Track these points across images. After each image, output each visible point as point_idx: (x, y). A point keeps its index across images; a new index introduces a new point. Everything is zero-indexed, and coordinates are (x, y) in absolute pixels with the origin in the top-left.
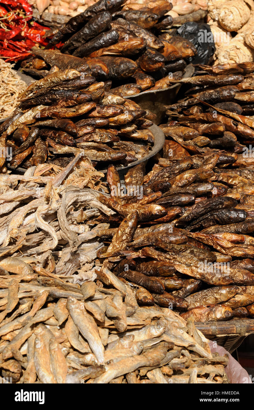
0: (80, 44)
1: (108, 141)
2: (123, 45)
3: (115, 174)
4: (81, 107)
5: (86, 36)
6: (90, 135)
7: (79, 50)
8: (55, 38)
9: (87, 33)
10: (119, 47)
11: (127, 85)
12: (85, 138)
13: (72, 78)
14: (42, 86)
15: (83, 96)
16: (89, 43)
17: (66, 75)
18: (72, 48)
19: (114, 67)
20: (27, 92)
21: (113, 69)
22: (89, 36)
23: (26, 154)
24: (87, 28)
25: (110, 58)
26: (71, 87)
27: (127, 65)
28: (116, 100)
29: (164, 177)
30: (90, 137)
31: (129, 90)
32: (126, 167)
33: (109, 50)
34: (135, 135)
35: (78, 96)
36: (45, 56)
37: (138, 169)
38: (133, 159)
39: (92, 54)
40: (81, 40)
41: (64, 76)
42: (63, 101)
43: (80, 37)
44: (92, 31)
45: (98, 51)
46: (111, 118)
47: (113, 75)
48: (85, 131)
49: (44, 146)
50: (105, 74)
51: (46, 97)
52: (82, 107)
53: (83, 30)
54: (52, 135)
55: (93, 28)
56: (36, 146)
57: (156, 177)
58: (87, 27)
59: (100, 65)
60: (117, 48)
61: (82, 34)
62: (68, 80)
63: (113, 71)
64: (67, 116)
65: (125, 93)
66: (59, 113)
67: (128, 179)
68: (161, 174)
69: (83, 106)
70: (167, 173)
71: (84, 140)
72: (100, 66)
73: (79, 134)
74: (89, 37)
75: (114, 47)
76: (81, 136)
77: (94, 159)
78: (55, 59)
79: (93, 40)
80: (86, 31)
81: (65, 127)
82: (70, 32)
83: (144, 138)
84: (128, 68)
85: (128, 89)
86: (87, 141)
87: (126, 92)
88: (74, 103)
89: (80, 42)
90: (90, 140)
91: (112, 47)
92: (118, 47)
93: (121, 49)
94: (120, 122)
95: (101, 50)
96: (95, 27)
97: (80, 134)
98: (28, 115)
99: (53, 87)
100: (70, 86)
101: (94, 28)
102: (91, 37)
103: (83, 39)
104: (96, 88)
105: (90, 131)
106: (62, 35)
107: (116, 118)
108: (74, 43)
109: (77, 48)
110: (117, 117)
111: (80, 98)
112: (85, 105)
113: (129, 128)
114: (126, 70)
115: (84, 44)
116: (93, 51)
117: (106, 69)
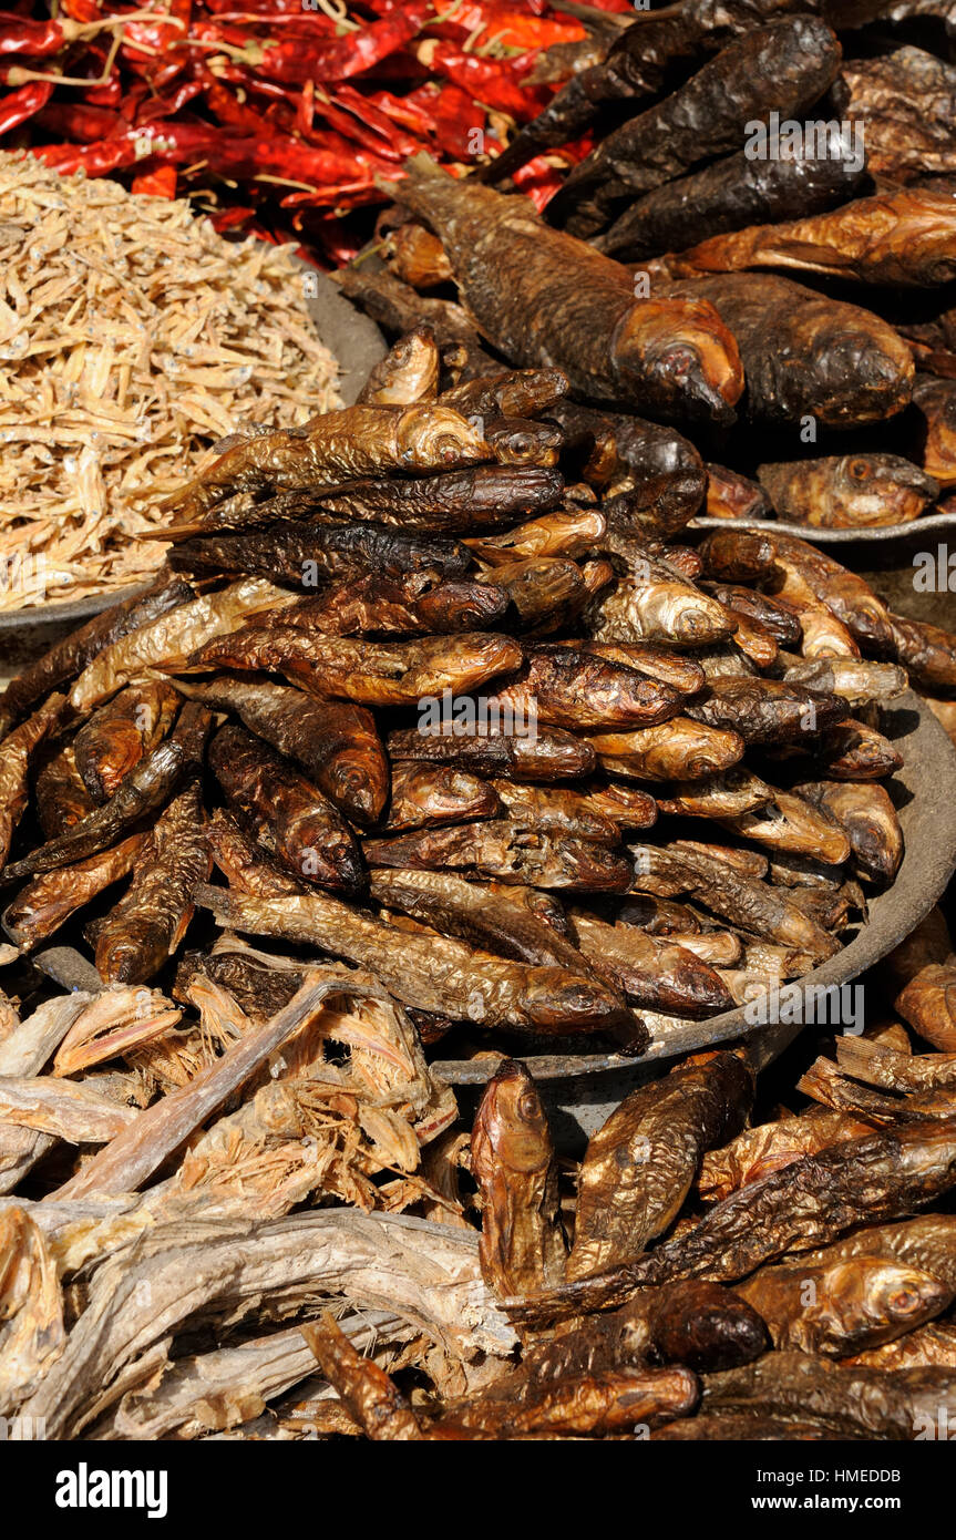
0: (655, 178)
1: (558, 883)
2: (865, 232)
3: (519, 1128)
4: (430, 657)
5: (686, 143)
6: (454, 834)
7: (643, 209)
8: (552, 113)
9: (688, 128)
10: (842, 236)
11: (856, 461)
12: (425, 846)
13: (429, 458)
14: (276, 472)
15: (454, 595)
16: (702, 177)
17: (403, 439)
18: (612, 190)
19: (784, 358)
20: (207, 486)
21: (773, 368)
22: (703, 144)
23: (98, 875)
24: (696, 100)
25: (781, 292)
26: (417, 515)
27: (849, 363)
28: (678, 617)
29: (794, 1217)
30: (456, 846)
31: (862, 493)
32: (636, 1060)
33: (788, 247)
34: (765, 830)
35: (427, 588)
36: (452, 224)
37: (676, 1104)
38: (702, 995)
39: (703, 245)
40: (660, 158)
41: (392, 446)
42: (355, 594)
43: (652, 144)
44: (716, 118)
45: (732, 239)
46: (611, 738)
47: (766, 402)
48: (435, 803)
49: (193, 851)
50: (713, 400)
51: (283, 545)
52: (438, 662)
53: (669, 109)
54: (252, 791)
55: (723, 104)
56: (158, 844)
57: (738, 1212)
58: (693, 91)
59: (702, 340)
60: (832, 242)
61: (661, 126)
62: (407, 472)
63: (774, 381)
64: (352, 690)
65: (839, 506)
66: (313, 665)
67: (601, 1168)
68: (776, 1195)
69: (449, 649)
70: (816, 1192)
71: (416, 855)
72: (693, 348)
73: (397, 814)
74: (703, 151)
75: (817, 230)
76: (410, 830)
77: (430, 1003)
78: (490, 257)
79: (721, 165)
80: (685, 116)
81: (321, 767)
82: (629, 92)
83: (822, 853)
84: (856, 379)
85: (858, 485)
86: (435, 865)
87: (843, 497)
88: (408, 622)
89: (651, 165)
90: (453, 861)
91: (806, 232)
92: (835, 235)
93: (851, 251)
94: (660, 765)
95: (750, 235)
96: (736, 98)
97: (404, 815)
98: (190, 621)
99: (325, 497)
100: (412, 505)
101: (730, 102)
102: (717, 150)
103: (670, 153)
104: (553, 546)
105: (458, 805)
106: (588, 105)
107: (637, 742)
108: (622, 169)
109: (635, 196)
110: (647, 733)
111: (437, 602)
112: (459, 647)
113: (722, 796)
114: (843, 388)
115: (674, 179)
116: (716, 232)
117: (727, 373)
